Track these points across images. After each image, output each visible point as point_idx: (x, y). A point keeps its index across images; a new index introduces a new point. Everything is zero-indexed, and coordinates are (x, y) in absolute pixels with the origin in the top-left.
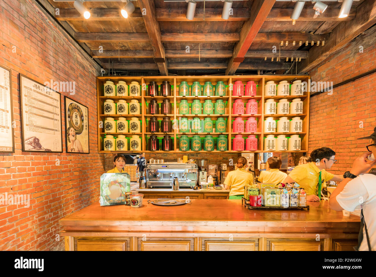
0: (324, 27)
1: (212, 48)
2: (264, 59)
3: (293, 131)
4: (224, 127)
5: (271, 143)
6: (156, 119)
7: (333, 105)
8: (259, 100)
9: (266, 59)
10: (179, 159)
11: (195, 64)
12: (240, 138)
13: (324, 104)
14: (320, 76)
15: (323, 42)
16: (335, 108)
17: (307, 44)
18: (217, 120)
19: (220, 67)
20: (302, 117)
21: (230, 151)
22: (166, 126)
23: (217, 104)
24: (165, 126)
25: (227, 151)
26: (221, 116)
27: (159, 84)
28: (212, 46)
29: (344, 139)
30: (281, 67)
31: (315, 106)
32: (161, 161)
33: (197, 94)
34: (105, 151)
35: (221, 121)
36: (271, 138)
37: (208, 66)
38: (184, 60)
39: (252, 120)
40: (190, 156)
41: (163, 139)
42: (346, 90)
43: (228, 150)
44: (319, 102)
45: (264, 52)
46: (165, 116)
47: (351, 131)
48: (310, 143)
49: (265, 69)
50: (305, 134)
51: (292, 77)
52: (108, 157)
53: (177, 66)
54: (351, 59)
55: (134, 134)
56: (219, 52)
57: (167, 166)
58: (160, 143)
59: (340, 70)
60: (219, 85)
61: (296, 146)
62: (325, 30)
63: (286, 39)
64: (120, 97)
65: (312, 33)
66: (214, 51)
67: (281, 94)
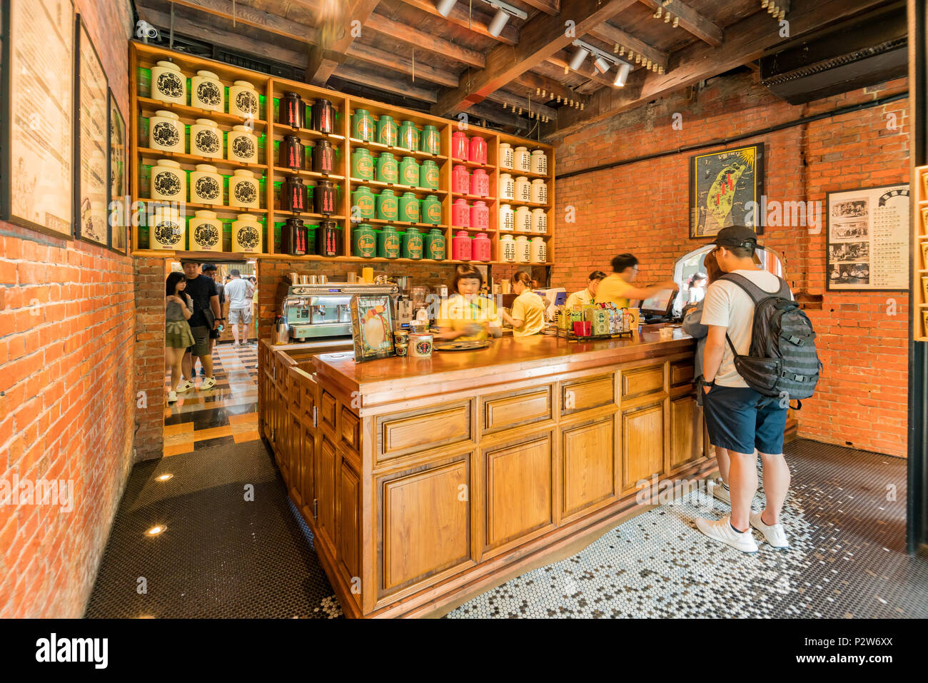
0: (587, 86)
1: (428, 62)
2: (503, 105)
3: (536, 231)
4: (439, 214)
5: (510, 248)
6: (301, 181)
7: (587, 197)
8: (490, 172)
9: (505, 106)
10: (352, 275)
11: (379, 78)
12: (464, 237)
13: (574, 194)
14: (567, 150)
15: (582, 106)
16: (588, 202)
17: (566, 103)
18: (424, 199)
19: (426, 97)
20: (546, 209)
21: (450, 260)
22: (328, 200)
23: (425, 167)
24: (326, 199)
25: (446, 261)
26: (434, 193)
27: (308, 103)
28: (429, 59)
29: (603, 247)
30: (515, 122)
31: (561, 195)
32: (321, 279)
33: (389, 142)
34: (155, 250)
35: (432, 200)
36: (508, 239)
37: (405, 89)
38: (361, 65)
39: (481, 206)
40: (378, 268)
41: (317, 230)
42: (602, 179)
43: (447, 258)
44: (568, 189)
45: (505, 94)
46: (324, 176)
47: (611, 236)
48: (558, 251)
49: (494, 120)
50: (551, 237)
51: (533, 143)
52: (145, 269)
53: (344, 73)
54: (608, 136)
55: (246, 211)
56: (438, 72)
57: (339, 291)
58: (311, 236)
59: (595, 149)
60: (429, 134)
61: (541, 255)
62: (587, 91)
63: (544, 87)
64: (206, 113)
65: (571, 88)
66: (429, 69)
67: (520, 168)
